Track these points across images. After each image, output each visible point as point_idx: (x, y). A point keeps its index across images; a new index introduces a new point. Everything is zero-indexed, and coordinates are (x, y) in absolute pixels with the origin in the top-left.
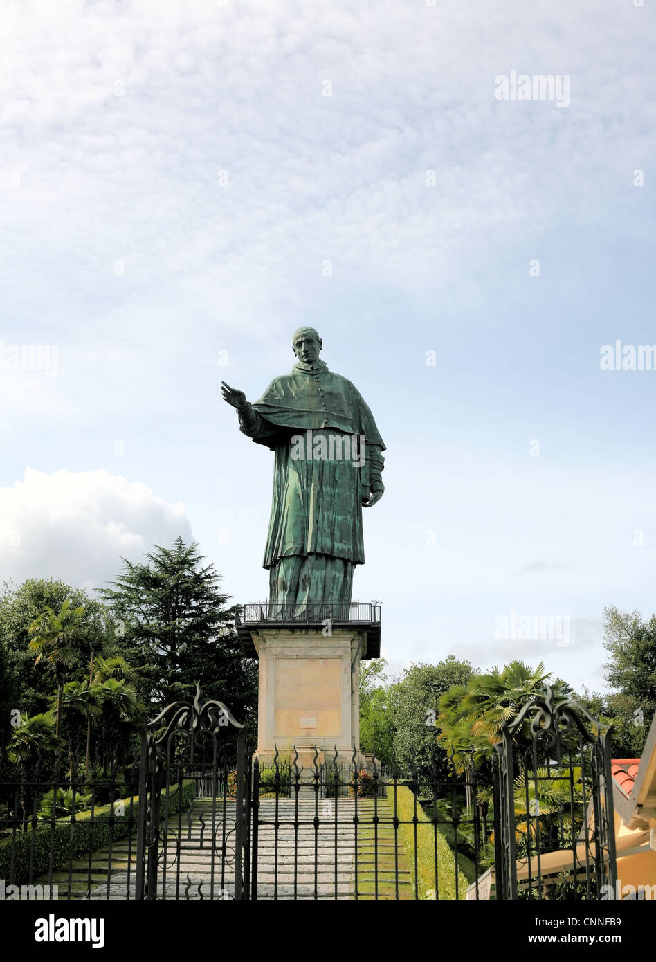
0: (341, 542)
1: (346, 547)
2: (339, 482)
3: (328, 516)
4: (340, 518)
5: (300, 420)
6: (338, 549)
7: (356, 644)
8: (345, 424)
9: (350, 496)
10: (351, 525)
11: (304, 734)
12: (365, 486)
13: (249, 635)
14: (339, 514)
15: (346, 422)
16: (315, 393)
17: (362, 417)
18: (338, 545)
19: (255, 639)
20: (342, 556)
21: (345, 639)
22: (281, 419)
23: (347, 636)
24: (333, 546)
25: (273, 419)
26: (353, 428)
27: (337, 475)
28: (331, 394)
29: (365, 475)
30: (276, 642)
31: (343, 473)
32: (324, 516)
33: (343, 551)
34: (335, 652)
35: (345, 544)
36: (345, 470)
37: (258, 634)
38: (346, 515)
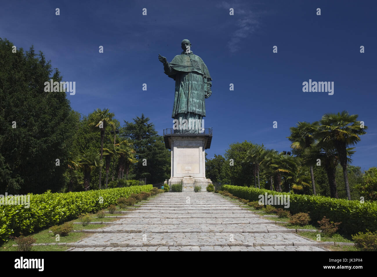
0: (198, 109)
1: (200, 111)
2: (198, 89)
3: (194, 100)
4: (198, 101)
5: (184, 69)
6: (197, 111)
7: (204, 142)
8: (199, 71)
9: (201, 94)
10: (202, 104)
11: (187, 172)
12: (205, 92)
13: (168, 139)
14: (197, 100)
15: (200, 70)
16: (189, 60)
17: (204, 69)
18: (197, 110)
19: (170, 140)
20: (199, 113)
21: (200, 140)
22: (178, 69)
23: (201, 139)
24: (196, 110)
25: (175, 68)
26: (202, 72)
27: (197, 87)
28: (194, 61)
29: (206, 88)
30: (177, 141)
31: (198, 87)
32: (192, 100)
33: (199, 112)
34: (197, 145)
35: (200, 109)
36: (199, 85)
37: (171, 138)
38: (200, 100)
